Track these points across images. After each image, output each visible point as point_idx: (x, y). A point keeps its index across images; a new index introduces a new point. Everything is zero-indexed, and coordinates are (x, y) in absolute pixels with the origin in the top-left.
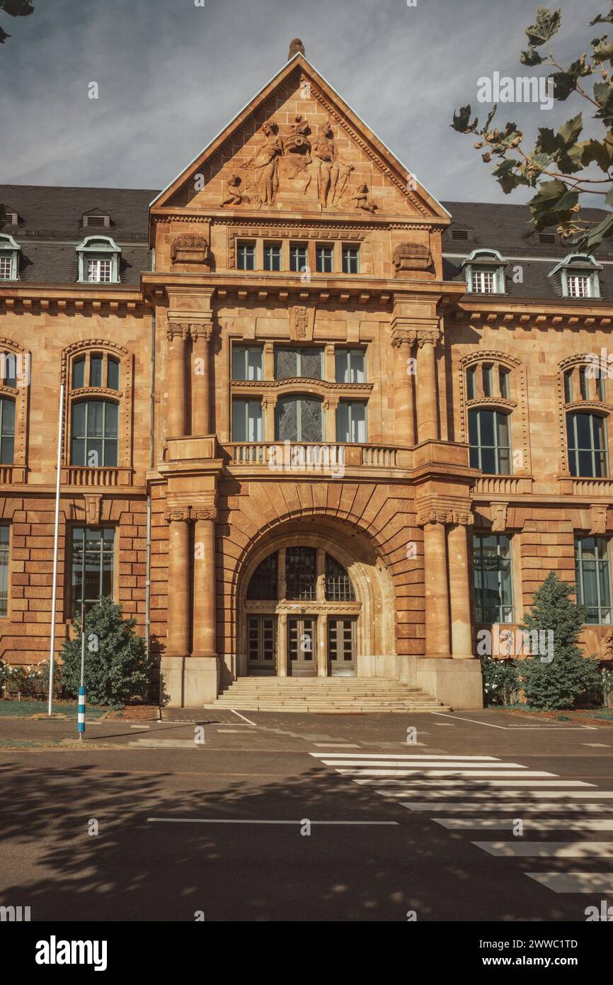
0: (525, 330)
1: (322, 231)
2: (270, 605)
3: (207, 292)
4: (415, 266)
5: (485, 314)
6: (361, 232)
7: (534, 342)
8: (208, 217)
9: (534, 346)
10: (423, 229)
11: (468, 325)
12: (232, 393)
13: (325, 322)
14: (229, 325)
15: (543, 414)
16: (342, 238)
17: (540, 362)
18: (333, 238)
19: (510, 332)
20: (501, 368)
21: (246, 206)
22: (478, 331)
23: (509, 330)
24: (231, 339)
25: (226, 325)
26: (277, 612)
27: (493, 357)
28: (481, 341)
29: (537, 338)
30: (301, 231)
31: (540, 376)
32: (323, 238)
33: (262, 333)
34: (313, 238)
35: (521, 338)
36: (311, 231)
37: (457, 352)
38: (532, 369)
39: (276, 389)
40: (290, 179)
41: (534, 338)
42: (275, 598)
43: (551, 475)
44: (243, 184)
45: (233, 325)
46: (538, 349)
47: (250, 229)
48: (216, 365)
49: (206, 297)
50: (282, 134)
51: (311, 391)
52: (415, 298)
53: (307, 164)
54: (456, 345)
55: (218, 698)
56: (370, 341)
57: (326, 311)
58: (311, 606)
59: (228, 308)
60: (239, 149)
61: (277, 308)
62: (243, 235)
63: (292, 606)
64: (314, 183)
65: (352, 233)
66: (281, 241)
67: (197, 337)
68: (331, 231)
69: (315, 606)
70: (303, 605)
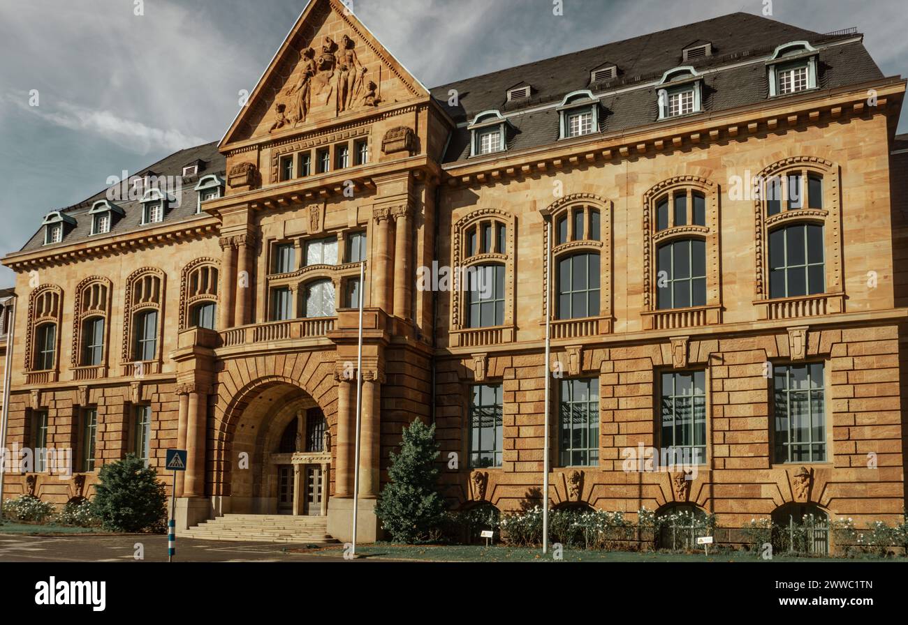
0: (519, 182)
1: (337, 134)
2: (287, 457)
3: (244, 208)
4: (395, 148)
5: (473, 176)
6: (366, 127)
7: (528, 192)
8: (255, 145)
9: (527, 196)
10: (410, 111)
11: (467, 188)
12: (270, 285)
13: (333, 214)
14: (268, 230)
15: (531, 262)
16: (353, 136)
17: (531, 211)
18: (346, 138)
19: (506, 187)
20: (497, 222)
21: (287, 127)
22: (476, 192)
23: (504, 185)
24: (272, 242)
25: (266, 231)
26: (292, 463)
27: (488, 215)
28: (478, 201)
29: (531, 187)
30: (322, 138)
31: (530, 225)
32: (339, 139)
33: (288, 233)
34: (332, 141)
35: (515, 191)
36: (329, 136)
37: (457, 215)
38: (523, 218)
39: (298, 277)
40: (317, 94)
41: (528, 188)
42: (294, 450)
43: (535, 321)
44: (287, 110)
45: (270, 230)
46: (530, 198)
47: (287, 146)
48: (258, 265)
49: (244, 212)
50: (317, 57)
51: (323, 275)
52: (388, 179)
53: (329, 78)
54: (457, 209)
55: (188, 529)
56: (366, 223)
57: (333, 204)
58: (314, 456)
59: (267, 217)
60: (287, 79)
61: (300, 209)
62: (285, 152)
63: (302, 457)
64: (335, 93)
65: (358, 129)
66: (310, 150)
67: (238, 246)
68: (344, 132)
69: (317, 456)
70: (310, 457)
